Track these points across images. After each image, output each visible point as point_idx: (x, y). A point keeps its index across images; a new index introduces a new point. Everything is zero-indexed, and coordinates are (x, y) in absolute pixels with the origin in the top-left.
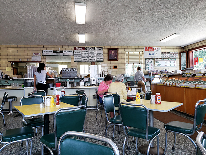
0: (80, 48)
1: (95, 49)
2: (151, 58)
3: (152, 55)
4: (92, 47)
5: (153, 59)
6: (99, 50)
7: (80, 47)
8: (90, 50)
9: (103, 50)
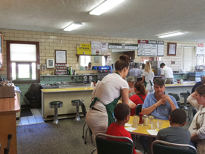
0: (144, 42)
1: (156, 43)
2: (201, 54)
3: (202, 51)
4: (155, 41)
5: (202, 55)
6: (161, 44)
7: (143, 40)
8: (152, 44)
9: (163, 44)
